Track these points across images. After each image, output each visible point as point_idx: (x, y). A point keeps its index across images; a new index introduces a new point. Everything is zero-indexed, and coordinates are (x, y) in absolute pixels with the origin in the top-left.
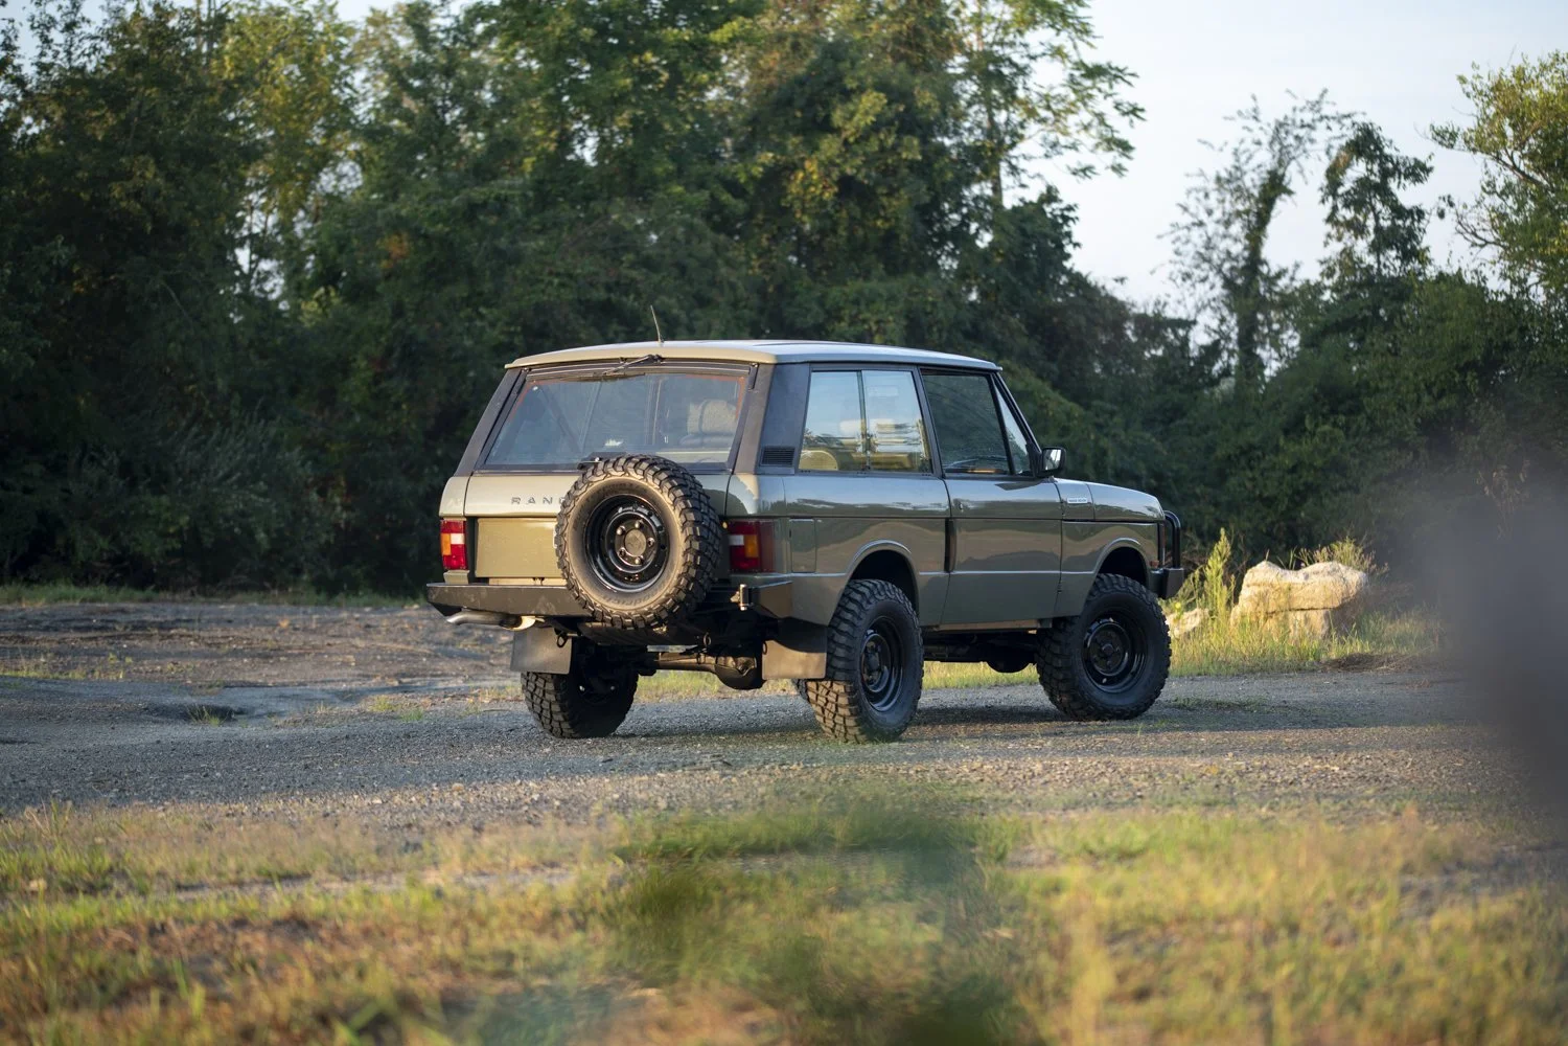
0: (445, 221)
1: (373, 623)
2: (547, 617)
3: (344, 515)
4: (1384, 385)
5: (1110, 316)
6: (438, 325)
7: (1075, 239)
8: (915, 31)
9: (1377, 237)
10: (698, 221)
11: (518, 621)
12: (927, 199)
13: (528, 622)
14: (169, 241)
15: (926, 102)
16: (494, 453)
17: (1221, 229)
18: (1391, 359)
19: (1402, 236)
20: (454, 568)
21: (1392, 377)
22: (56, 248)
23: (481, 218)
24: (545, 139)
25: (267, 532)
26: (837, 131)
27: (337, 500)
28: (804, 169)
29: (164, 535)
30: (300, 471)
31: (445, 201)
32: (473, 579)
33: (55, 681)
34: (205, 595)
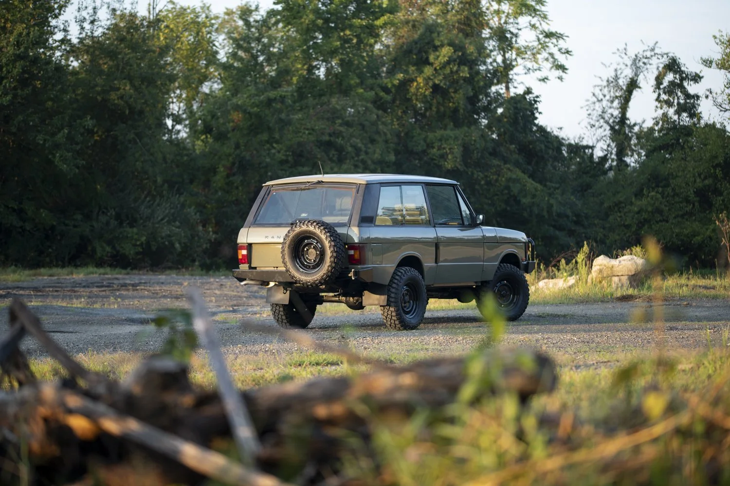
0: (257, 106)
1: (224, 284)
2: (279, 282)
3: (214, 236)
4: (680, 174)
5: (555, 145)
6: (255, 152)
7: (539, 110)
8: (467, 18)
9: (678, 108)
10: (369, 105)
11: (268, 284)
12: (471, 94)
13: (272, 284)
14: (136, 117)
15: (471, 51)
16: (258, 219)
17: (609, 104)
18: (683, 162)
19: (689, 106)
20: (243, 263)
21: (683, 171)
22: (87, 121)
23: (274, 105)
24: (301, 69)
25: (180, 243)
26: (431, 64)
27: (210, 229)
28: (417, 81)
29: (135, 245)
30: (194, 217)
31: (257, 98)
32: (250, 267)
33: (88, 309)
34: (152, 271)
